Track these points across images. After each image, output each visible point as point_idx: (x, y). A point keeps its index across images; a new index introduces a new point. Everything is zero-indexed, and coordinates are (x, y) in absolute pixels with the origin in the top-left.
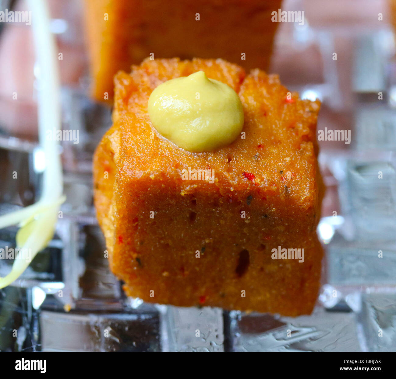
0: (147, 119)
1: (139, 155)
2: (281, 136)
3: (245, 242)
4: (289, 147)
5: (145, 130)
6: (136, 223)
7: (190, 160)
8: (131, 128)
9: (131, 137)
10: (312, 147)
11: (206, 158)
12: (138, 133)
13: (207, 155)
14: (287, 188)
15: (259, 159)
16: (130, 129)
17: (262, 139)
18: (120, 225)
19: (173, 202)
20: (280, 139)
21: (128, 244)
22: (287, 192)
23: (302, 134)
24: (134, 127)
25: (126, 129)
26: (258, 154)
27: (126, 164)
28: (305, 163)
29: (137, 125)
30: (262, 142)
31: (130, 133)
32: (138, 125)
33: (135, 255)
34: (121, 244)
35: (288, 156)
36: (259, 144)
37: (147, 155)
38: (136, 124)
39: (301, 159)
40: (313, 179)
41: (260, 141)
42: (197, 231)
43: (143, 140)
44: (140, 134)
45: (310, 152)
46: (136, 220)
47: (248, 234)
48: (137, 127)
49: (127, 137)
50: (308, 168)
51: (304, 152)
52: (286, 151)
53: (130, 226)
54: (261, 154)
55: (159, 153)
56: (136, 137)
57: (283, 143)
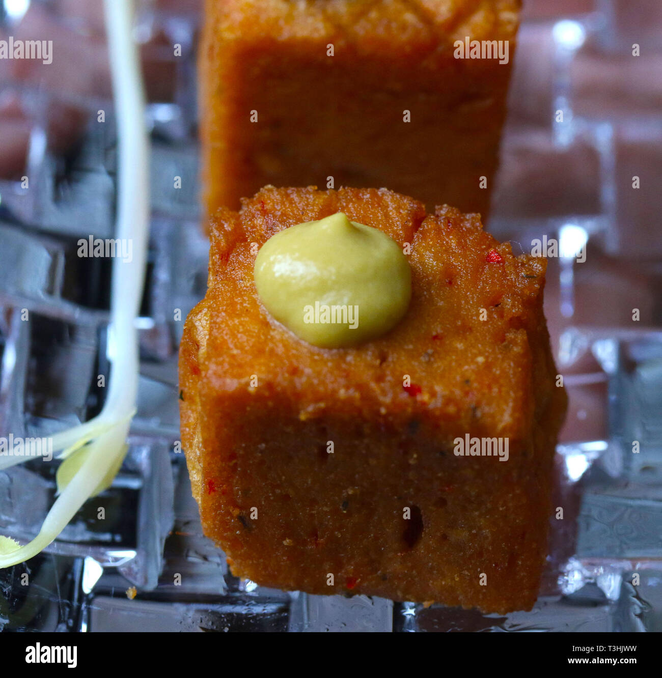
0: (253, 290)
1: (235, 352)
2: (474, 319)
3: (413, 493)
4: (485, 339)
5: (249, 310)
6: (234, 461)
7: (316, 361)
8: (227, 305)
9: (225, 320)
10: (525, 337)
11: (342, 358)
12: (237, 314)
13: (346, 354)
14: (475, 409)
15: (432, 359)
16: (225, 307)
17: (439, 326)
18: (209, 464)
19: (289, 429)
20: (471, 325)
21: (224, 493)
22: (474, 416)
23: (510, 316)
24: (233, 304)
25: (219, 307)
26: (430, 351)
27: (213, 367)
28: (510, 365)
29: (236, 300)
30: (440, 331)
31: (223, 314)
32: (238, 300)
33: (236, 512)
34: (212, 494)
35: (481, 354)
36: (434, 334)
37: (246, 352)
38: (236, 298)
39: (503, 360)
40: (520, 393)
41: (437, 329)
42: (332, 476)
43: (244, 326)
44: (239, 316)
45: (520, 348)
46: (233, 456)
47: (416, 482)
48: (236, 303)
49: (219, 320)
50: (515, 374)
51: (510, 347)
52: (480, 346)
53: (224, 465)
54: (436, 352)
55: (267, 349)
56: (233, 321)
57: (475, 332)
